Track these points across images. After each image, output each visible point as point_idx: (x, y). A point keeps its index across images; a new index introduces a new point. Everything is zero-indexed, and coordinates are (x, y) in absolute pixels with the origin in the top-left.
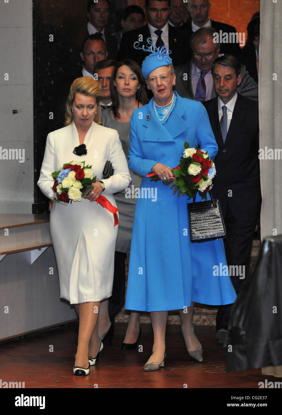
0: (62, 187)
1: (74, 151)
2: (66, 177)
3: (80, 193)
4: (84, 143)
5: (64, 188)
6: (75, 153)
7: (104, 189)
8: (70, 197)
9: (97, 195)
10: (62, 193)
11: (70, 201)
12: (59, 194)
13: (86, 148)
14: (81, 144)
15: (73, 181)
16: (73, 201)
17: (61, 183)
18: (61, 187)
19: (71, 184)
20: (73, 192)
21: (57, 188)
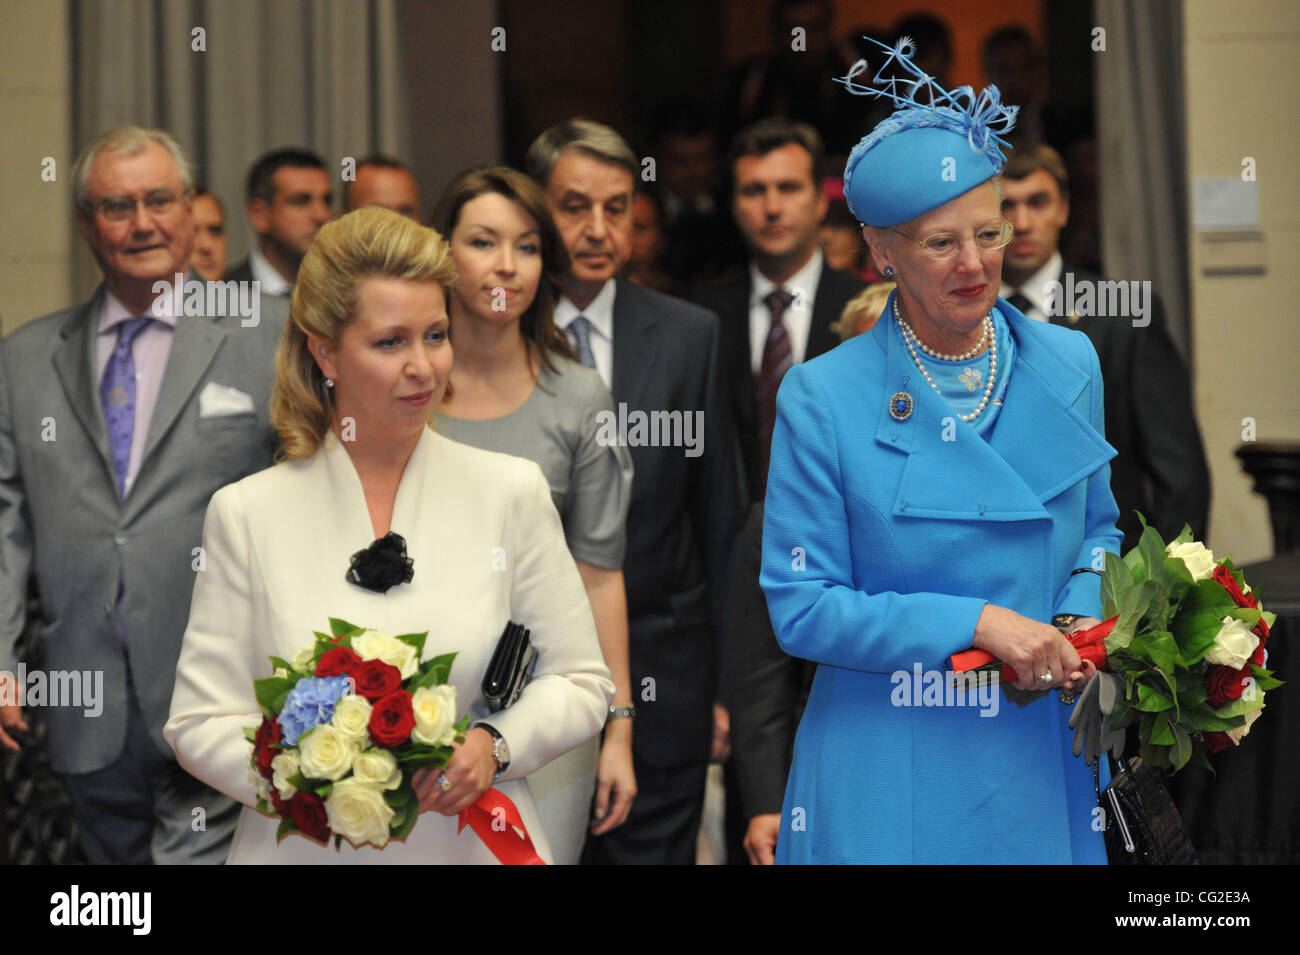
0: (301, 774)
1: (350, 570)
2: (322, 722)
3: (384, 810)
4: (397, 528)
5: (307, 776)
6: (358, 579)
7: (506, 765)
8: (335, 827)
9: (465, 795)
10: (297, 796)
11: (332, 840)
12: (283, 798)
13: (405, 550)
14: (382, 536)
15: (357, 747)
16: (344, 843)
17: (296, 747)
18: (294, 771)
19: (347, 767)
20: (352, 805)
21: (274, 766)
